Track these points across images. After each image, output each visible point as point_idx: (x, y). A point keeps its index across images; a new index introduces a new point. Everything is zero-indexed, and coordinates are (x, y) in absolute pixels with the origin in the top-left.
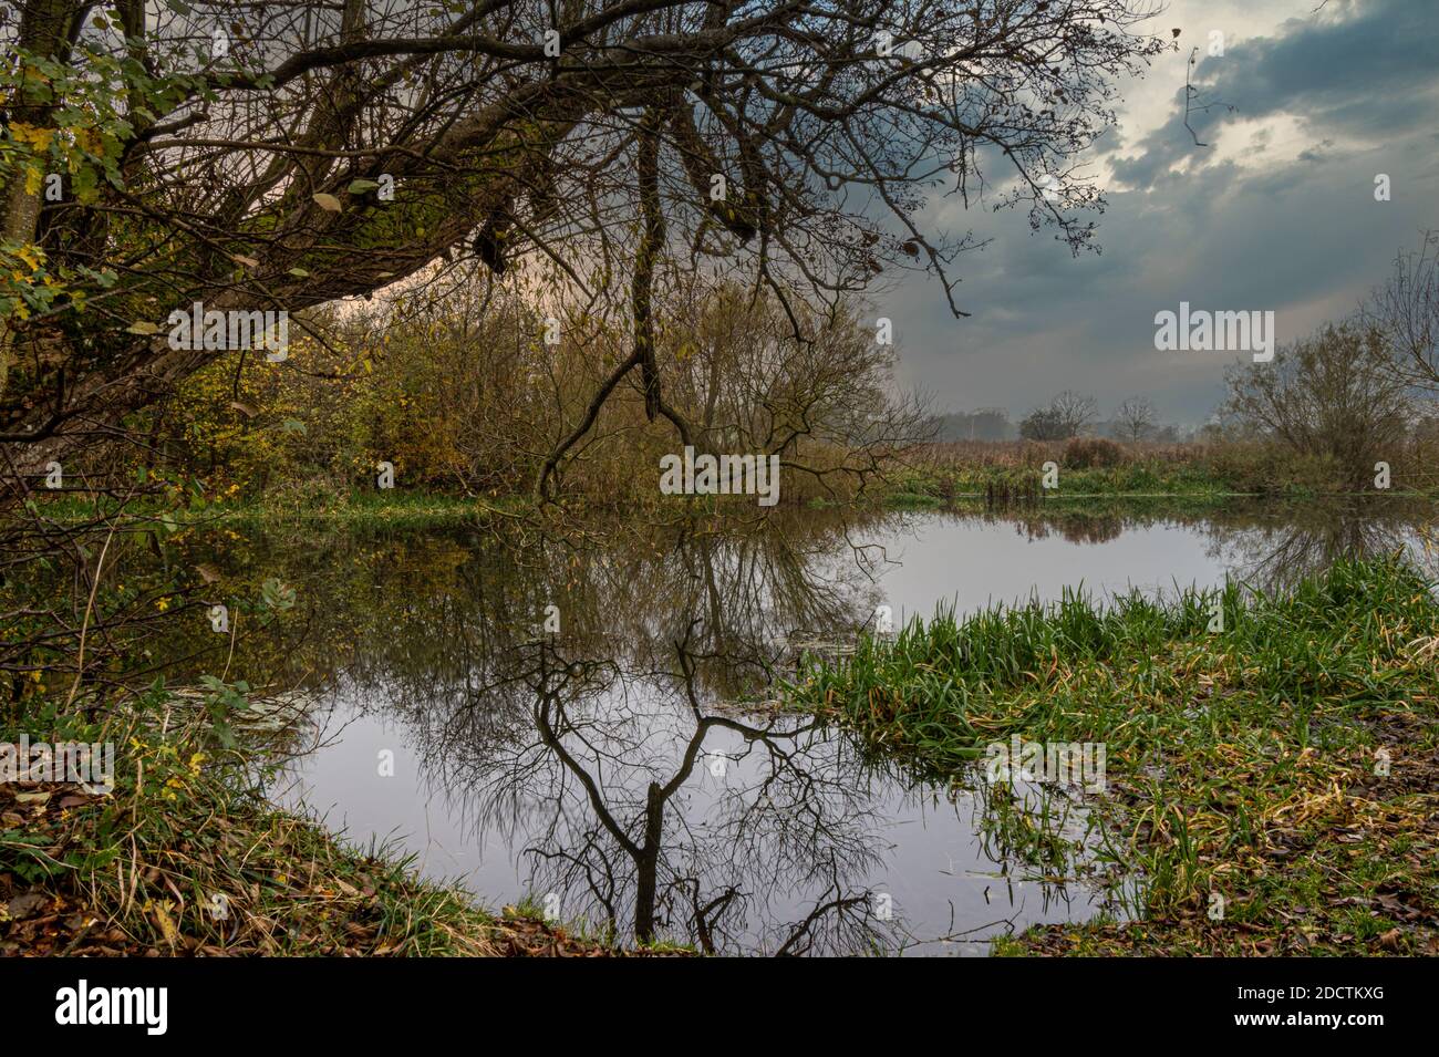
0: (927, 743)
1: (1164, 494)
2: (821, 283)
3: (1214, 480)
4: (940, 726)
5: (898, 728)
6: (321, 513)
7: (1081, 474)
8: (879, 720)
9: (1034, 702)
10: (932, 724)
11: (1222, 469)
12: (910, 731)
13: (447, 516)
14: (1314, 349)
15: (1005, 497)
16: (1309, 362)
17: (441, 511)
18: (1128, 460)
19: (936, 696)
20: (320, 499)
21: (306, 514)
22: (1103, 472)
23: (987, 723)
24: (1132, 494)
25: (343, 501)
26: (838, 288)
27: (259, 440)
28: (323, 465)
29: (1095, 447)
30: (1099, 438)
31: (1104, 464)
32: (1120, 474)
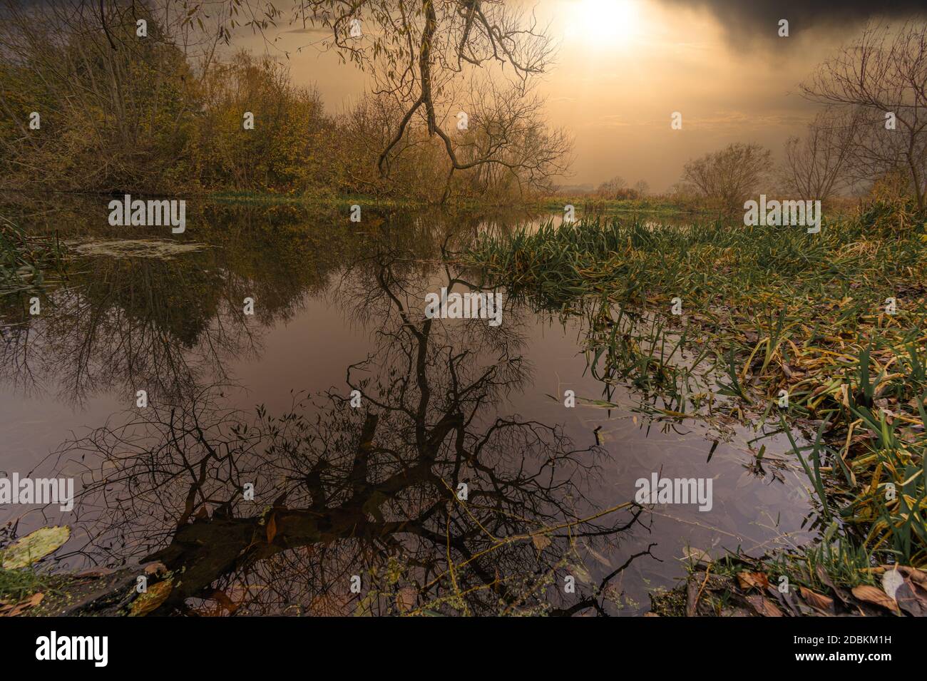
0: (549, 283)
1: (653, 211)
2: (519, 66)
3: (674, 207)
4: (559, 273)
5: (530, 275)
6: (325, 201)
7: (622, 202)
8: (520, 270)
9: (621, 263)
10: (553, 271)
11: (677, 203)
12: (538, 276)
13: (373, 205)
14: (723, 155)
15: (591, 209)
16: (719, 160)
17: (372, 203)
18: (640, 198)
19: (558, 253)
20: (326, 195)
21: (320, 201)
22: (630, 201)
23: (589, 273)
24: (641, 211)
25: (334, 197)
26: (527, 70)
27: (302, 172)
28: (327, 183)
29: (628, 191)
30: (630, 188)
31: (631, 199)
32: (637, 203)
